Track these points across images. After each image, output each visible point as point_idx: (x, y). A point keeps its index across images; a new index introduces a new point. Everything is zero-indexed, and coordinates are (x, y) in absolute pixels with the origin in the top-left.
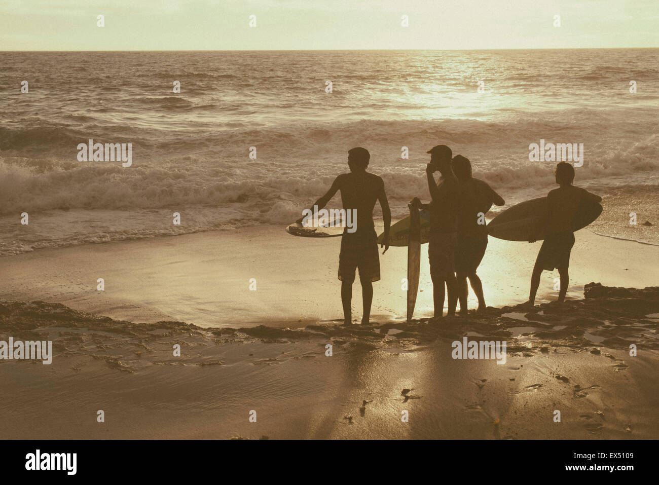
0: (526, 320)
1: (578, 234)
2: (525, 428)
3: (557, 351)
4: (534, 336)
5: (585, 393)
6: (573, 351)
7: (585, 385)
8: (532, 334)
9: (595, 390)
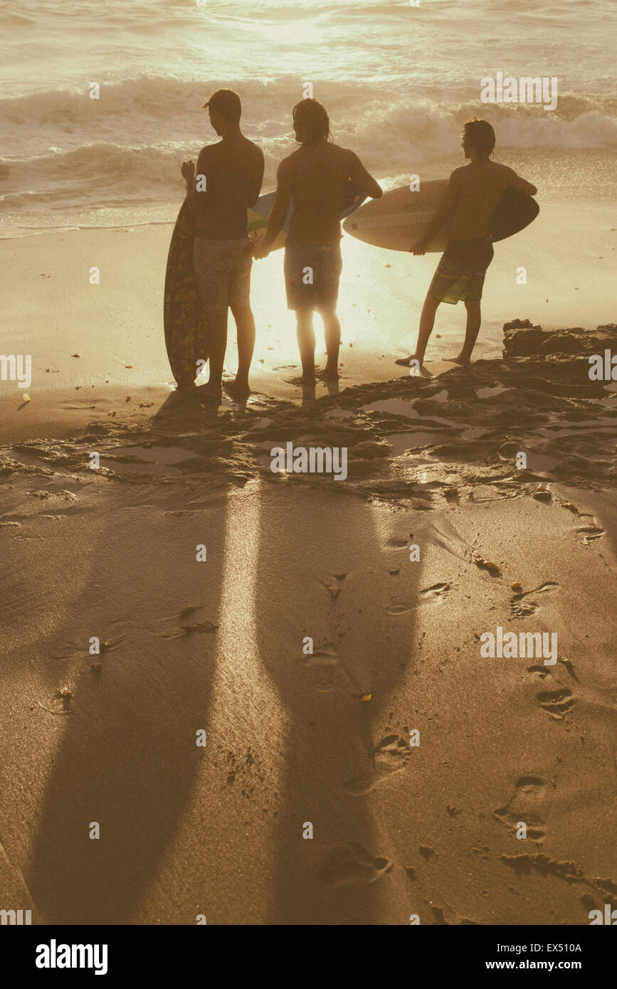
0: (414, 415)
1: (497, 246)
2: (422, 711)
3: (475, 496)
4: (430, 454)
5: (533, 604)
6: (504, 494)
7: (531, 583)
8: (427, 448)
9: (550, 593)
